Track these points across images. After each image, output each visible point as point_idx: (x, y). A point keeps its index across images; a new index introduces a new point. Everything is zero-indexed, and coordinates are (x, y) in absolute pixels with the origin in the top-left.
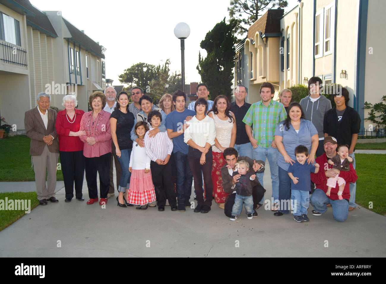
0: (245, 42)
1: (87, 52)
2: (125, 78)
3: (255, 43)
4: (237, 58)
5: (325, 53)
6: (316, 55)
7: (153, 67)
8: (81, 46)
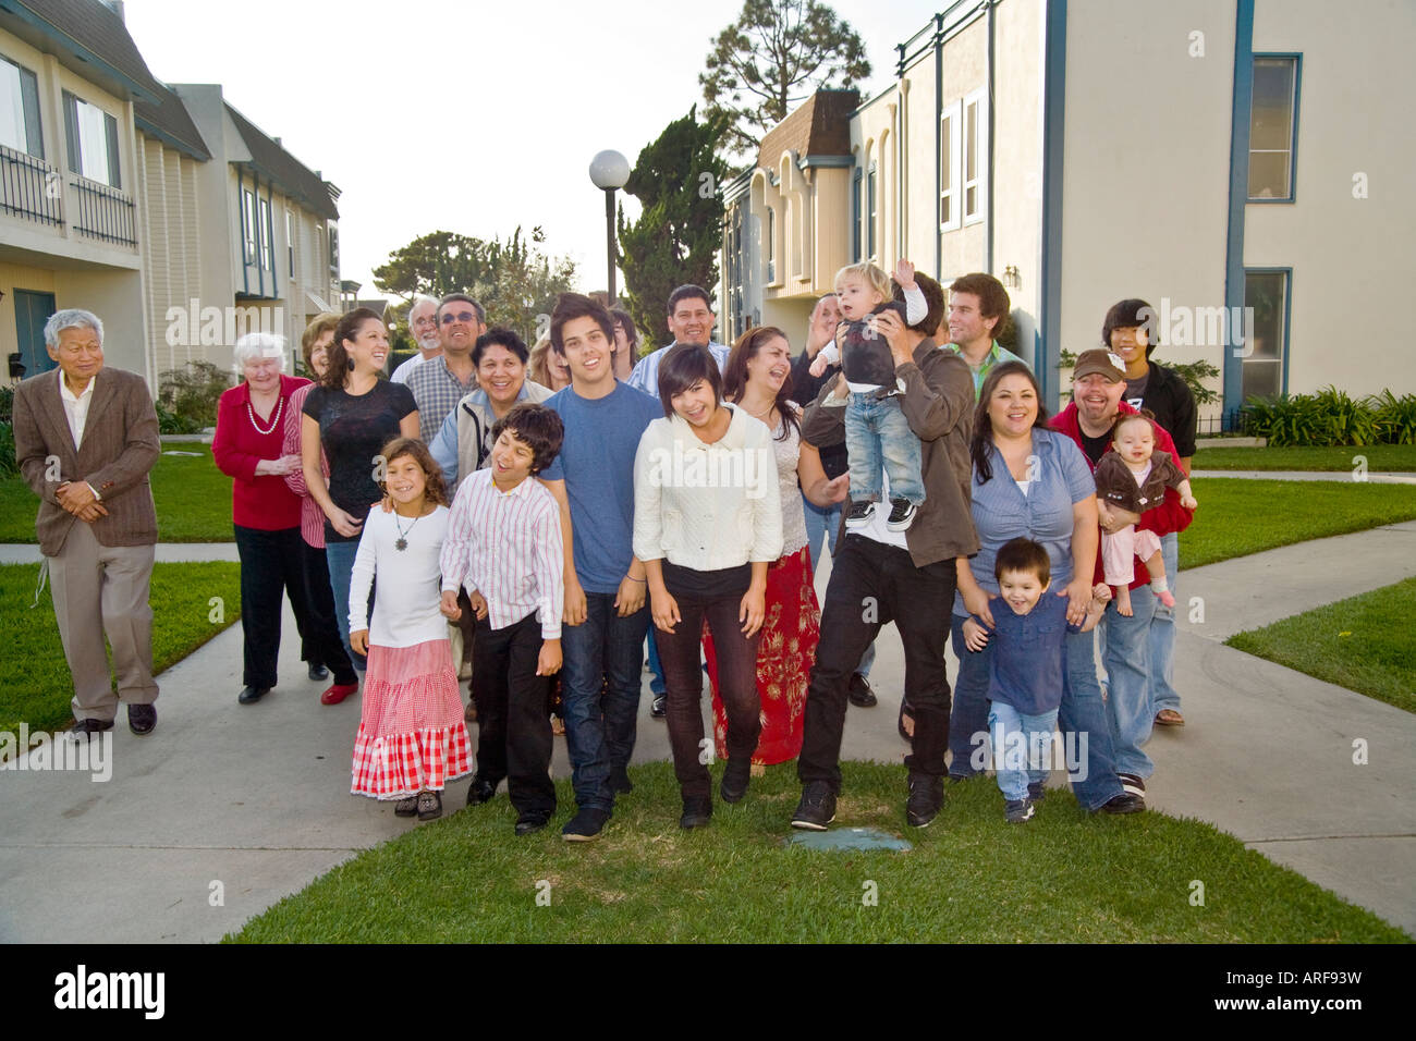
0: (753, 178)
1: (290, 203)
2: (394, 278)
3: (779, 181)
4: (729, 222)
5: (968, 219)
6: (943, 222)
7: (477, 246)
8: (275, 186)
